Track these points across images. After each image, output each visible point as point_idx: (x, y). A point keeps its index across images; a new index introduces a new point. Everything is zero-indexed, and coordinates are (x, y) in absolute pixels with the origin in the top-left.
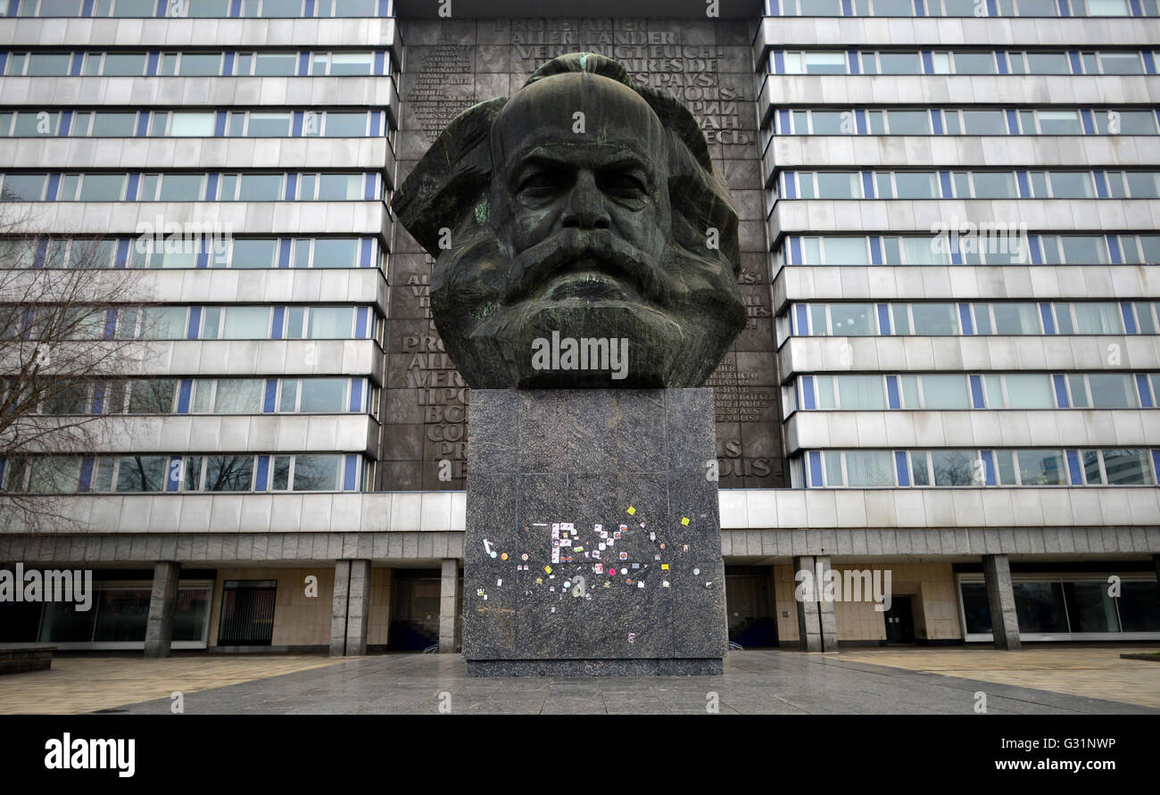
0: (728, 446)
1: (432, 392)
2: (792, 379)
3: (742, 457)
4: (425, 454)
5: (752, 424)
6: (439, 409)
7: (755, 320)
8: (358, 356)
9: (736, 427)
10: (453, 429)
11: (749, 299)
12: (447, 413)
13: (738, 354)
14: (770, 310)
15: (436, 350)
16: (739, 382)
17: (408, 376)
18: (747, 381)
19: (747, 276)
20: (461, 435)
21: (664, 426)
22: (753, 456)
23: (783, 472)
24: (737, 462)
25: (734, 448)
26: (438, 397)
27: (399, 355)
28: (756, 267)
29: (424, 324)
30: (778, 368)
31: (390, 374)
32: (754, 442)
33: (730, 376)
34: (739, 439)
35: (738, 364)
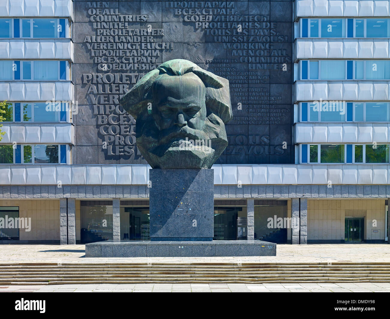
0: (262, 138)
1: (101, 107)
2: (297, 103)
3: (270, 145)
4: (99, 142)
5: (276, 126)
6: (105, 117)
8: (63, 91)
9: (267, 128)
10: (114, 128)
11: (280, 52)
12: (110, 119)
13: (271, 85)
14: (291, 59)
15: (102, 83)
16: (271, 102)
18: (275, 102)
19: (279, 38)
20: (118, 131)
21: (200, 179)
22: (276, 144)
24: (267, 147)
25: (266, 140)
27: (82, 85)
28: (285, 31)
29: (94, 66)
30: (293, 94)
31: (77, 96)
32: (276, 136)
33: (266, 98)
34: (269, 135)
35: (271, 91)
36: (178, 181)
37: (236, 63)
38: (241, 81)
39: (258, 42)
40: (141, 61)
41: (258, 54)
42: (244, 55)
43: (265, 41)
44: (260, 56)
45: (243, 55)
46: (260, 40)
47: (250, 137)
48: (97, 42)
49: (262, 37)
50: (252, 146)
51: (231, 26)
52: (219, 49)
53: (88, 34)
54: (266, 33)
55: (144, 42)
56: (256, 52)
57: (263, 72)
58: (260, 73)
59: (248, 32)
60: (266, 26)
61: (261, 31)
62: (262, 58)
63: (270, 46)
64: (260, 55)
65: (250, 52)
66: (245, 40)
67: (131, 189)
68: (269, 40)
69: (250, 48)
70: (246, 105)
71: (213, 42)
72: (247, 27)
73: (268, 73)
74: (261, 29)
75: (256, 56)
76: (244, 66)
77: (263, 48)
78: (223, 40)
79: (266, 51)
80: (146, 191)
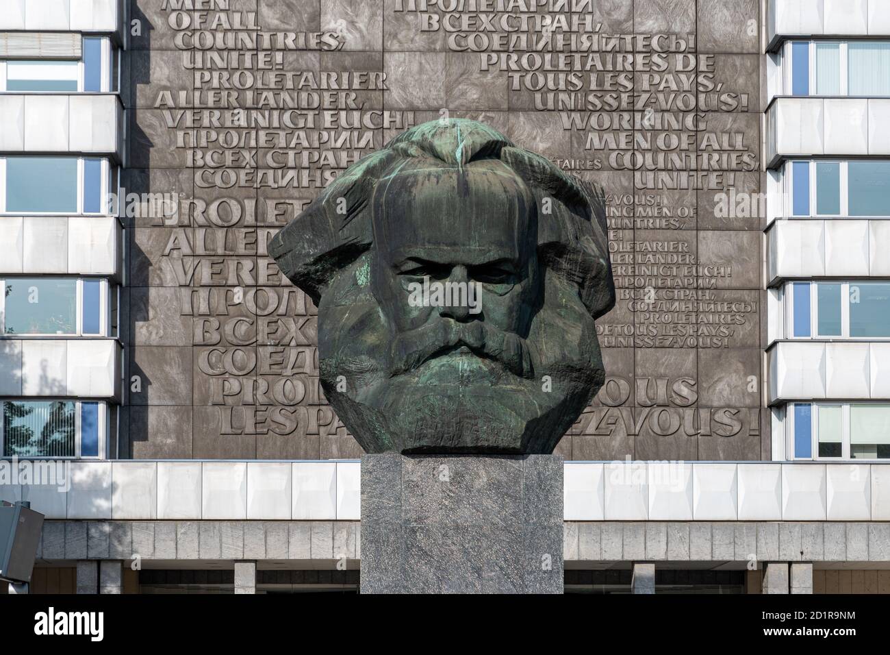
0: (675, 387)
1: (203, 293)
2: (779, 284)
3: (697, 405)
4: (196, 396)
5: (717, 352)
6: (214, 322)
7: (732, 175)
8: (92, 245)
9: (692, 356)
10: (239, 354)
11: (725, 138)
12: (228, 328)
13: (701, 234)
14: (759, 158)
15: (206, 224)
16: (700, 281)
17: (163, 265)
18: (713, 281)
19: (724, 97)
20: (252, 365)
21: (522, 487)
22: (716, 404)
23: (760, 430)
24: (689, 413)
25: (685, 391)
26: (214, 301)
27: (147, 231)
28: (741, 81)
29: (184, 176)
30: (765, 259)
31: (133, 262)
32: (717, 381)
33: (686, 272)
34: (695, 377)
35: (699, 251)
36: (450, 491)
37: (598, 170)
38: (613, 221)
39: (663, 111)
40: (322, 162)
41: (660, 143)
42: (623, 146)
43: (683, 108)
44: (669, 151)
45: (618, 145)
46: (667, 103)
47: (641, 384)
48: (194, 108)
49: (673, 96)
50: (647, 410)
51: (584, 65)
52: (547, 130)
53: (168, 84)
54: (686, 82)
55: (330, 107)
56: (654, 138)
57: (677, 197)
58: (668, 199)
59: (632, 80)
60: (686, 65)
61: (670, 77)
62: (675, 157)
63: (696, 121)
64: (669, 147)
65: (638, 136)
66: (624, 105)
67: (289, 532)
68: (695, 103)
69: (638, 126)
70: (627, 291)
71: (532, 110)
72: (629, 68)
73: (690, 198)
74: (669, 73)
75: (655, 151)
76: (622, 179)
77: (675, 126)
78: (560, 103)
79: (684, 137)
80: (333, 539)
